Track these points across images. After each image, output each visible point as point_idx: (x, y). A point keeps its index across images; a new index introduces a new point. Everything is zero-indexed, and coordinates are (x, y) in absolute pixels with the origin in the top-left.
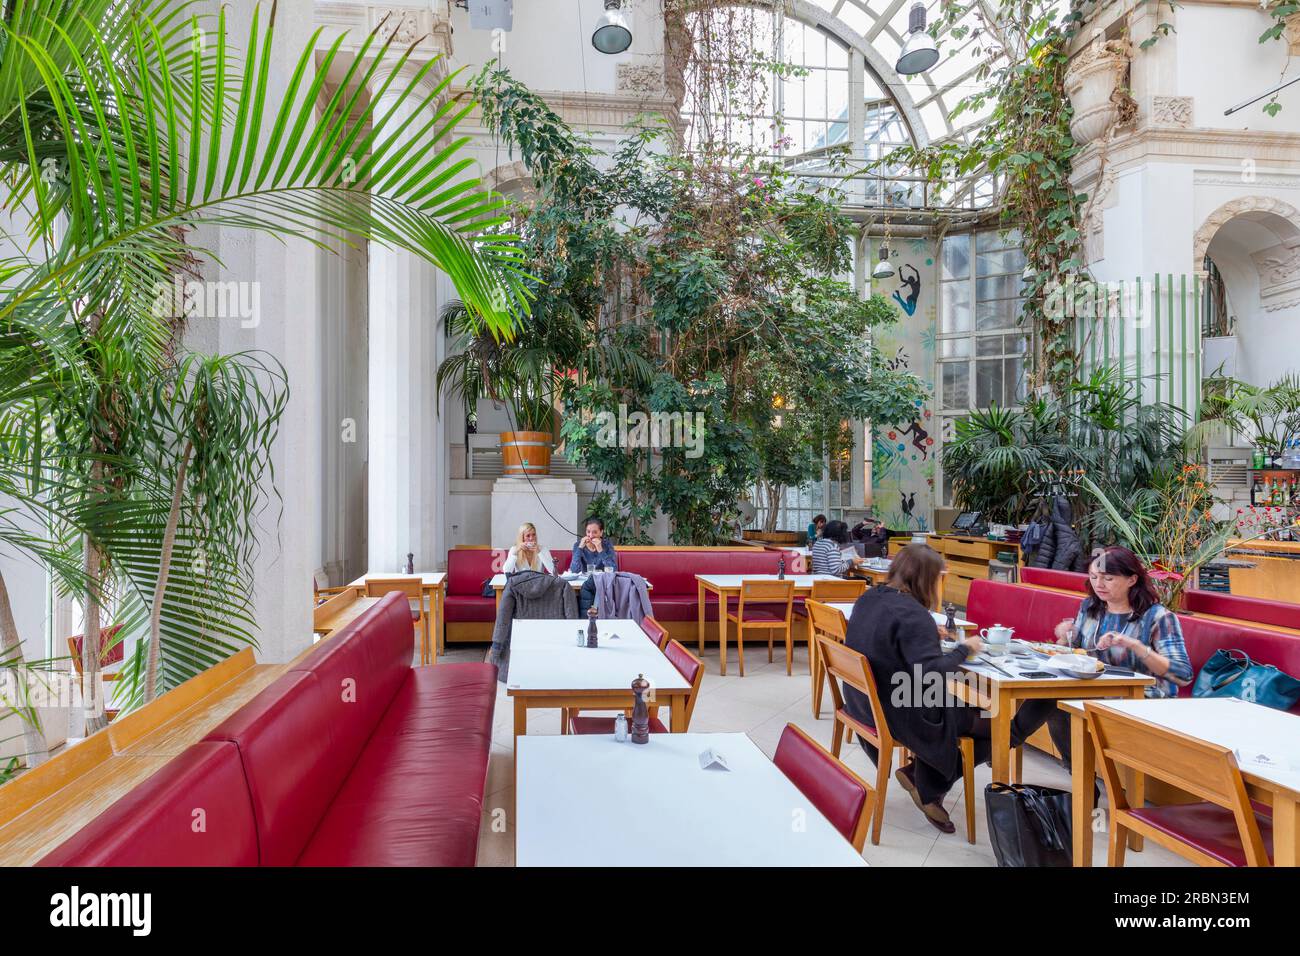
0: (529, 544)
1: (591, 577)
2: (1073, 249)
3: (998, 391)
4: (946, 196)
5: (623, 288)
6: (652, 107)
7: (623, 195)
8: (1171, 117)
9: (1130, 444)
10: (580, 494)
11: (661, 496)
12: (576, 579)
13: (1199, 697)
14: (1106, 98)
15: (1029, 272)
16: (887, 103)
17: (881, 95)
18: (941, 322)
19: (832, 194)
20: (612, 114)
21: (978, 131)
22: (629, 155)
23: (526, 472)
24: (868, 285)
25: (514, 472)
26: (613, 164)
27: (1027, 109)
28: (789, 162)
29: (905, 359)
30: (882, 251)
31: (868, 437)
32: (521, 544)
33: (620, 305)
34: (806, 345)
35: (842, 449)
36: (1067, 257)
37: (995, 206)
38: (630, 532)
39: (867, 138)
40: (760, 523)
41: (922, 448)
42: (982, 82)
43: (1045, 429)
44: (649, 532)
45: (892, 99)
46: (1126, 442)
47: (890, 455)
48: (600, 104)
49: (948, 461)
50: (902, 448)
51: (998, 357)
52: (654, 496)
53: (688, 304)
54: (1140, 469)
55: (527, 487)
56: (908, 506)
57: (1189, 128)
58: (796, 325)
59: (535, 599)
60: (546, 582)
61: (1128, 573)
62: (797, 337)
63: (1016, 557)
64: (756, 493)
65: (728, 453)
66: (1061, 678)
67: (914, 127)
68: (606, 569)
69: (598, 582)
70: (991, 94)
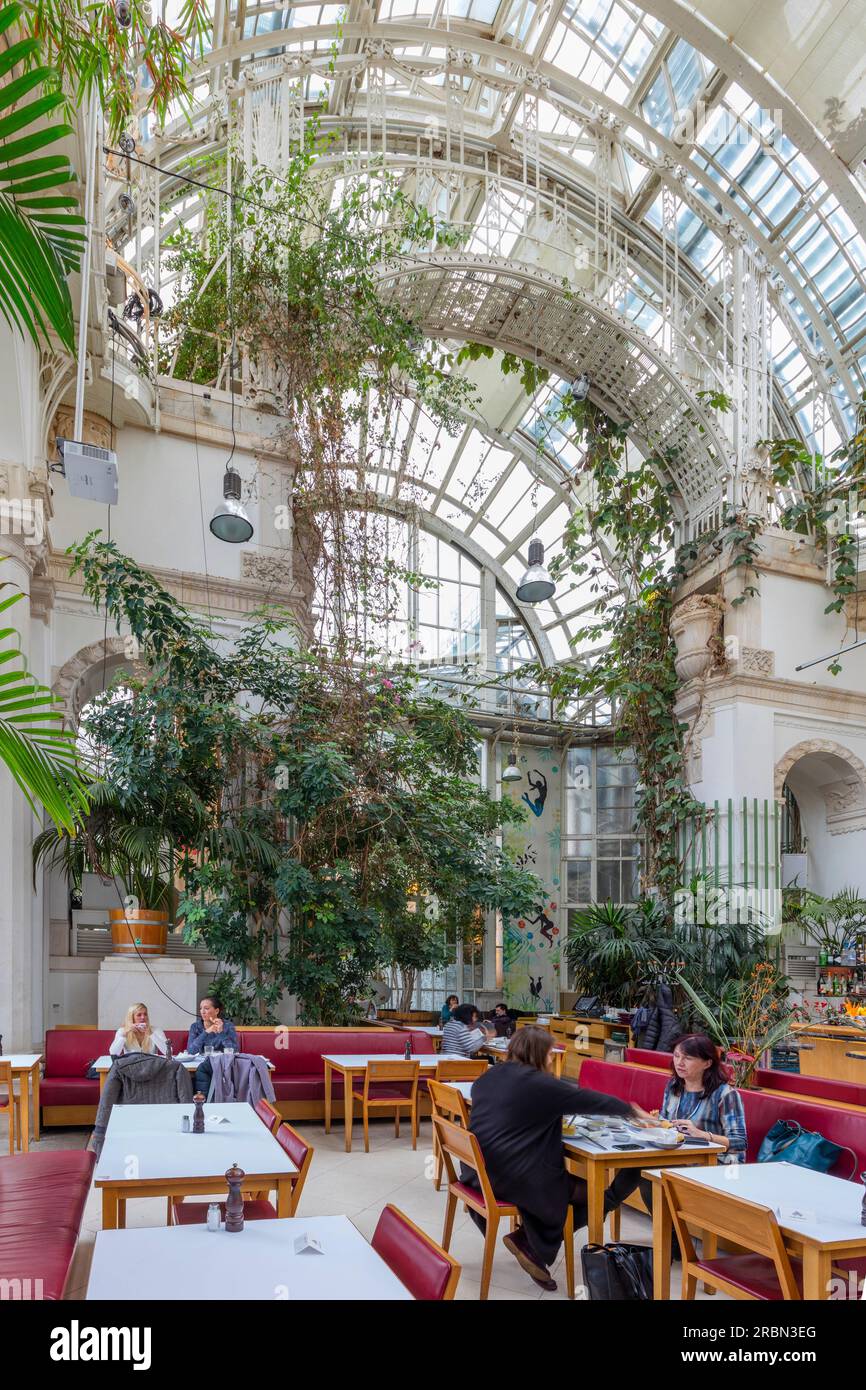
0: (141, 1025)
1: (208, 1059)
2: (677, 770)
3: (616, 890)
4: (571, 711)
5: (248, 772)
6: (279, 598)
7: (245, 682)
8: (756, 666)
9: (722, 941)
10: (200, 973)
11: (288, 977)
12: (190, 1061)
13: (762, 1162)
14: (705, 644)
15: (640, 787)
16: (516, 622)
17: (512, 615)
18: (565, 823)
19: (465, 700)
20: (236, 600)
21: (598, 657)
22: (252, 644)
23: (138, 951)
24: (499, 786)
25: (125, 950)
26: (236, 650)
27: (640, 645)
28: (423, 666)
29: (533, 856)
30: (510, 757)
31: (499, 925)
32: (130, 1025)
33: (244, 789)
34: (432, 840)
35: (474, 936)
36: (672, 776)
37: (613, 725)
38: (254, 1012)
39: (498, 651)
40: (395, 1003)
41: (547, 936)
42: (599, 616)
43: (653, 926)
44: (276, 1013)
45: (521, 619)
46: (720, 939)
47: (520, 942)
48: (224, 588)
49: (569, 951)
50: (530, 936)
51: (616, 859)
52: (280, 978)
53: (314, 794)
54: (730, 962)
55: (141, 966)
56: (535, 989)
57: (771, 677)
58: (424, 820)
59: (145, 1081)
60: (157, 1064)
61: (705, 1057)
62: (425, 831)
63: (627, 1037)
64: (391, 974)
65: (356, 938)
66: (647, 1149)
67: (542, 647)
68: (226, 1050)
69: (215, 1064)
70: (607, 627)
